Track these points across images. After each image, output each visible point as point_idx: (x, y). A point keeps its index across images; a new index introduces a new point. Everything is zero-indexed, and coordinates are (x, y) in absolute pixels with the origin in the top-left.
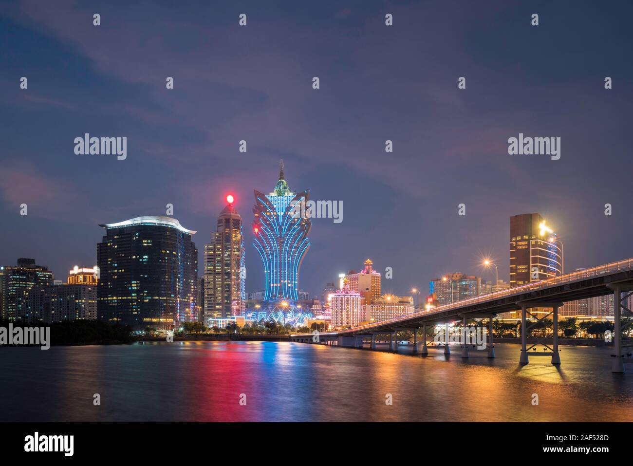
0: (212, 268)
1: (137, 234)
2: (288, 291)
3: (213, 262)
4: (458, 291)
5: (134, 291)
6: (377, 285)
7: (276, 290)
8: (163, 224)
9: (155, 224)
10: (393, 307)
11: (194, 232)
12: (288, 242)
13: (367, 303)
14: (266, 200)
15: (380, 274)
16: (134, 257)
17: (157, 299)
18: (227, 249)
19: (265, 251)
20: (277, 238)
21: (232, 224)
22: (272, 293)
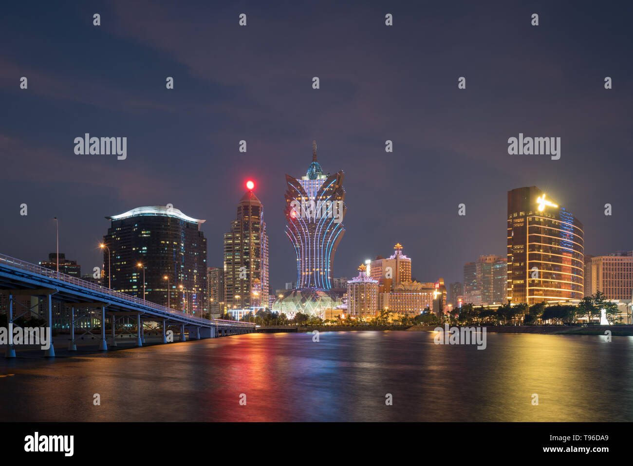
0: (231, 257)
1: (136, 225)
2: (320, 279)
3: (231, 251)
4: (492, 276)
5: (135, 284)
6: (406, 270)
7: (308, 279)
8: (162, 214)
9: (154, 214)
10: (415, 294)
11: (203, 221)
12: (319, 227)
13: (385, 291)
14: (297, 184)
15: (410, 259)
16: (134, 249)
17: (158, 291)
18: (246, 237)
19: (297, 238)
20: (308, 224)
21: (251, 211)
22: (304, 282)
